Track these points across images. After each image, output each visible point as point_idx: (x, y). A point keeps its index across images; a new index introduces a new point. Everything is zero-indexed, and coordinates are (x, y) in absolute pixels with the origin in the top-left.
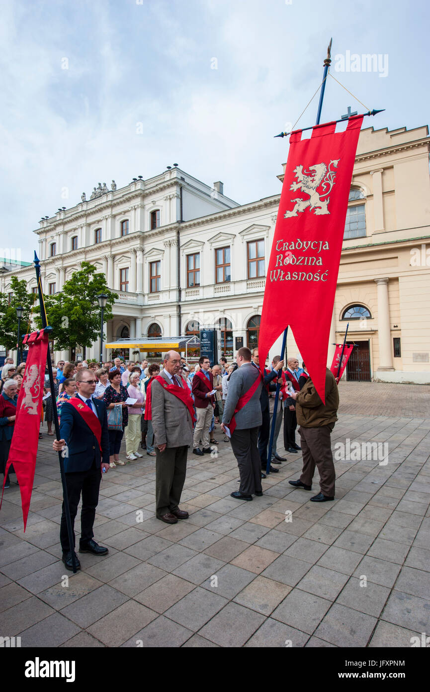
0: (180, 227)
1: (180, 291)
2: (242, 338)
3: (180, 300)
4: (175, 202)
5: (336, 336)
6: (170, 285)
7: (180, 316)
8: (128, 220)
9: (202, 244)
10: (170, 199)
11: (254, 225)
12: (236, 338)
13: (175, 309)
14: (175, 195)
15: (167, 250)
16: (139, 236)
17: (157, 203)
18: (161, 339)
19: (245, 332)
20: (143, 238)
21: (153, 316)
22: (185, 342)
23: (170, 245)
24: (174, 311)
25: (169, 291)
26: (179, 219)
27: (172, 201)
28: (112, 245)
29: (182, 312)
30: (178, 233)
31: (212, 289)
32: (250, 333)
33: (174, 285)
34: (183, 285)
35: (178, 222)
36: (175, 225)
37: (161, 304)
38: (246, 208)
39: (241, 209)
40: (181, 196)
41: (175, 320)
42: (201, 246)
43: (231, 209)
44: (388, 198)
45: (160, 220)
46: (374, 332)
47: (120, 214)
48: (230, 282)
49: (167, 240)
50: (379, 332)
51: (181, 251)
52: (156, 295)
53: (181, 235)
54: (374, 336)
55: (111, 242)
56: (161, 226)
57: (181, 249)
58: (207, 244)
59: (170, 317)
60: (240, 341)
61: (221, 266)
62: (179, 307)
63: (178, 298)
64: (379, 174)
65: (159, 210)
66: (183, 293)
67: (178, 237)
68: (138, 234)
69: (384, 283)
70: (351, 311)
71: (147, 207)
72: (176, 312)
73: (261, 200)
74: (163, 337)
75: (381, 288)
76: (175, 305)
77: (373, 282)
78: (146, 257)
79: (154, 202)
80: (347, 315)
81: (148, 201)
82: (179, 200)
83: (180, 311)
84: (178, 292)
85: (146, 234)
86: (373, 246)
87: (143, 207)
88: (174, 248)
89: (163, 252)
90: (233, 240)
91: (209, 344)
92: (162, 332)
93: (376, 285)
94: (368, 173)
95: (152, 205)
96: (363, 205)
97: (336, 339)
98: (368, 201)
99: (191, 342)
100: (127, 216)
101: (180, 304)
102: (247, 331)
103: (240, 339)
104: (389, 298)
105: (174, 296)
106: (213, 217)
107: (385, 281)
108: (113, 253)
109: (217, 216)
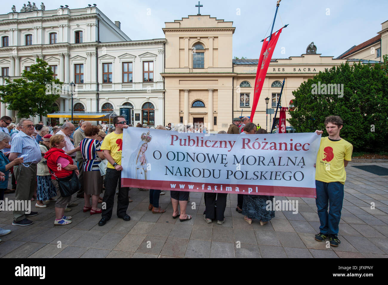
0: (98, 45)
1: (98, 85)
2: (139, 114)
3: (98, 90)
4: (94, 29)
5: (189, 115)
6: (91, 80)
7: (98, 100)
8: (56, 33)
9: (114, 58)
10: (91, 26)
11: (148, 52)
12: (136, 114)
13: (95, 95)
14: (95, 24)
15: (89, 58)
16: (67, 46)
17: (80, 27)
18: (84, 113)
19: (141, 111)
20: (70, 47)
21: (79, 98)
22: (108, 115)
23: (91, 55)
24: (94, 96)
25: (91, 84)
26: (97, 40)
27: (92, 28)
28: (43, 48)
29: (100, 97)
30: (97, 49)
31: (121, 85)
32: (143, 112)
33: (94, 81)
34: (100, 81)
35: (96, 42)
36: (96, 43)
37: (85, 91)
38: (134, 42)
39: (131, 43)
40: (99, 26)
41: (94, 102)
42: (114, 59)
43: (127, 41)
44: (215, 52)
45: (83, 38)
46: (206, 114)
47: (50, 28)
48: (132, 82)
49: (89, 52)
50: (208, 114)
51: (99, 60)
52: (80, 85)
53: (98, 50)
54: (206, 116)
55: (42, 46)
56: (83, 42)
57: (99, 59)
58: (117, 60)
59: (91, 99)
60: (138, 116)
61: (126, 73)
62: (98, 94)
63: (97, 89)
64: (212, 39)
65: (82, 31)
66: (100, 86)
67: (97, 51)
68: (67, 44)
69: (212, 91)
70: (196, 103)
71: (72, 28)
72: (95, 97)
73: (153, 39)
74: (85, 111)
75: (210, 93)
76: (95, 93)
77: (207, 90)
78: (72, 60)
79: (78, 25)
80: (194, 105)
81: (74, 24)
82: (97, 28)
83: (98, 97)
84: (97, 85)
85: (72, 45)
86: (208, 73)
87: (69, 27)
88: (94, 58)
89: (85, 59)
90: (135, 59)
91: (126, 117)
92: (85, 108)
93: (208, 92)
94: (207, 37)
95: (76, 27)
96: (203, 53)
97: (189, 116)
98: (206, 51)
99: (112, 115)
100: (55, 30)
101: (99, 92)
102: (142, 110)
103: (138, 114)
104: (213, 98)
105: (94, 88)
106: (116, 44)
107: (212, 90)
108: (44, 54)
109: (119, 43)
